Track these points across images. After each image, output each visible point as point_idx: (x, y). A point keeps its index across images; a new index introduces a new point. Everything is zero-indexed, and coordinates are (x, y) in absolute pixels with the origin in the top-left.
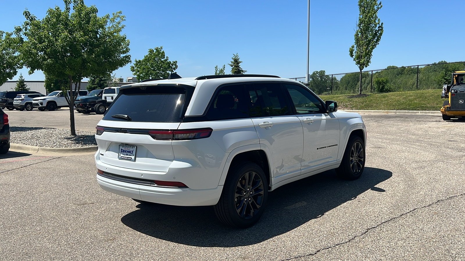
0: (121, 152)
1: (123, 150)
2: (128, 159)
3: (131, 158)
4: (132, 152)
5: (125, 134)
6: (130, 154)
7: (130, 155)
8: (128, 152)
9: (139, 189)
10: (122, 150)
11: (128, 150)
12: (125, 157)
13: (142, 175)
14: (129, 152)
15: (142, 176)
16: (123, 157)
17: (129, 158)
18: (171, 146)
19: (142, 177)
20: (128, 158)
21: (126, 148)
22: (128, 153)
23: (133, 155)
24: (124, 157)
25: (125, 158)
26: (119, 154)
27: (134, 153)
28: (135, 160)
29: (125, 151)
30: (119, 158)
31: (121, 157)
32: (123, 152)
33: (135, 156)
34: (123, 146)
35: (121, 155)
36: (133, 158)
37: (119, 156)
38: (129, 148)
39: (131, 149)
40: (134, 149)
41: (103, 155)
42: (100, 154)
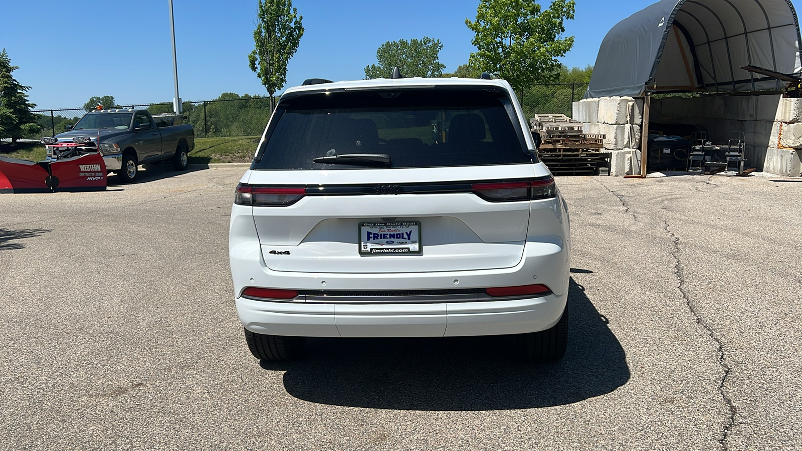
0: (368, 239)
1: (374, 234)
2: (394, 253)
3: (408, 249)
4: (409, 235)
5: (398, 196)
6: (401, 240)
7: (402, 243)
8: (392, 236)
9: (447, 313)
10: (369, 233)
11: (392, 233)
12: (388, 249)
13: (456, 280)
14: (399, 236)
15: (457, 283)
16: (377, 249)
17: (399, 249)
18: (529, 213)
19: (457, 285)
20: (395, 249)
21: (385, 229)
22: (392, 239)
23: (414, 242)
24: (383, 249)
25: (386, 251)
26: (363, 244)
27: (415, 236)
28: (419, 252)
29: (385, 236)
30: (362, 253)
31: (371, 249)
32: (374, 239)
33: (418, 244)
34: (375, 225)
35: (370, 246)
36: (415, 247)
37: (363, 249)
38: (396, 229)
39: (403, 230)
40: (414, 229)
41: (288, 253)
42: (270, 252)
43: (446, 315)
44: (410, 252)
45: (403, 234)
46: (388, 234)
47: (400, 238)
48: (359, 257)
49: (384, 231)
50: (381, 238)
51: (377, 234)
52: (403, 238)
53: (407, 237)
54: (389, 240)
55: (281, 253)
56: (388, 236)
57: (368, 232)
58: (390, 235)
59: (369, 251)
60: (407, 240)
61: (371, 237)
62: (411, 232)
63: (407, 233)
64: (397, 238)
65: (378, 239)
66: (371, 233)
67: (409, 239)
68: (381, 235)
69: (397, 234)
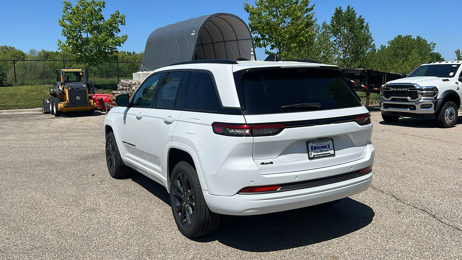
0: (312, 150)
1: (314, 147)
2: (325, 156)
3: (330, 153)
4: (329, 146)
6: (326, 149)
7: (326, 151)
8: (322, 147)
10: (312, 147)
11: (322, 146)
12: (321, 154)
13: (352, 167)
14: (325, 147)
16: (317, 155)
17: (326, 154)
19: (352, 170)
20: (324, 154)
21: (319, 144)
22: (322, 149)
23: (331, 150)
24: (319, 155)
25: (321, 156)
26: (310, 153)
27: (331, 146)
28: (334, 155)
29: (318, 148)
30: (310, 158)
31: (314, 156)
32: (314, 150)
33: (333, 150)
34: (314, 142)
35: (313, 154)
36: (332, 152)
37: (310, 156)
38: (323, 143)
39: (326, 143)
40: (330, 142)
41: (272, 163)
42: (261, 164)
43: (348, 186)
44: (330, 155)
45: (326, 145)
46: (320, 147)
47: (325, 148)
48: (308, 161)
49: (318, 145)
50: (317, 149)
51: (315, 147)
52: (327, 148)
53: (328, 147)
54: (321, 149)
55: (268, 163)
56: (320, 148)
57: (311, 146)
58: (321, 146)
59: (313, 157)
60: (328, 149)
61: (313, 149)
62: (329, 144)
63: (328, 145)
64: (324, 148)
65: (316, 149)
66: (313, 147)
67: (329, 148)
68: (317, 147)
69: (324, 146)
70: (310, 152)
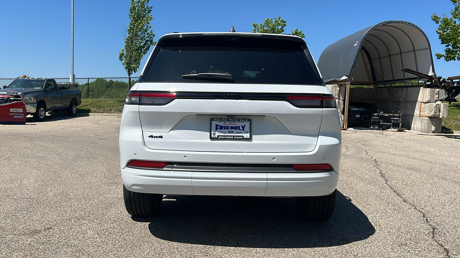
0: (216, 129)
1: (221, 126)
2: (234, 139)
3: (243, 136)
4: (243, 128)
6: (238, 131)
7: (238, 133)
9: (267, 179)
10: (217, 126)
12: (229, 136)
13: (274, 158)
14: (237, 128)
15: (275, 160)
16: (222, 136)
17: (237, 136)
18: (322, 115)
19: (274, 162)
20: (234, 136)
21: (228, 123)
22: (232, 130)
23: (247, 132)
24: (226, 136)
25: (228, 138)
27: (247, 128)
28: (250, 139)
29: (227, 128)
30: (211, 138)
31: (218, 136)
32: (220, 129)
33: (249, 134)
34: (221, 120)
35: (217, 134)
36: (247, 135)
37: (212, 135)
38: (235, 123)
39: (240, 124)
40: (247, 124)
41: (161, 137)
42: (149, 137)
43: (266, 181)
44: (243, 139)
45: (239, 127)
46: (229, 127)
47: (237, 129)
48: (210, 141)
49: (227, 124)
50: (225, 129)
51: (222, 126)
52: (239, 129)
53: (242, 129)
54: (230, 130)
55: (156, 137)
56: (230, 128)
57: (216, 124)
58: (231, 127)
59: (217, 137)
60: (242, 131)
61: (219, 128)
62: (245, 125)
63: (242, 126)
64: (235, 129)
65: (222, 129)
66: (218, 126)
67: (243, 130)
68: (225, 127)
69: (235, 127)
70: (212, 132)
